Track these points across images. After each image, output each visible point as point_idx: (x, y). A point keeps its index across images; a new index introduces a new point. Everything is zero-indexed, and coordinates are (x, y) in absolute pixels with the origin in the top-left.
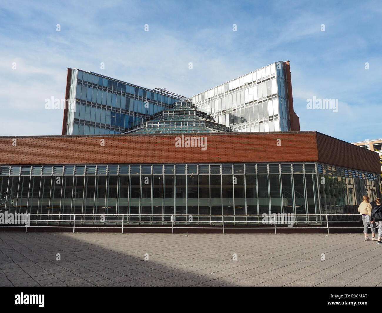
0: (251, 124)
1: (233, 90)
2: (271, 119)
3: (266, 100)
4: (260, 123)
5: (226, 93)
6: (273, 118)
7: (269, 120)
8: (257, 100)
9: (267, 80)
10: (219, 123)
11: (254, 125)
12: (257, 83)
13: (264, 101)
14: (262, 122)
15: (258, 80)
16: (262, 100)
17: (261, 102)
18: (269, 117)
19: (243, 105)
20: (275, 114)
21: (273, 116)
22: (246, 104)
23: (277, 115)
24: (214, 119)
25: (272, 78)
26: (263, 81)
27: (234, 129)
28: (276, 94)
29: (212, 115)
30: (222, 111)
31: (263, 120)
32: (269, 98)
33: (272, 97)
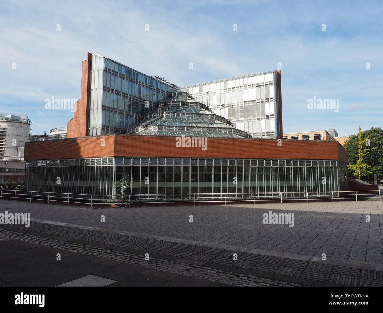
0: (249, 120)
1: (232, 88)
2: (267, 117)
3: (264, 102)
4: (258, 119)
5: (225, 89)
6: (270, 117)
7: (266, 118)
8: (255, 100)
9: (266, 85)
10: (218, 115)
11: (252, 120)
12: (256, 86)
13: (262, 102)
14: (260, 119)
15: (257, 84)
16: (260, 101)
17: (259, 102)
18: (266, 116)
19: (242, 102)
20: (272, 114)
21: (270, 115)
22: (245, 102)
23: (273, 115)
24: (212, 111)
25: (270, 84)
26: (261, 86)
27: (233, 121)
28: (273, 98)
29: (210, 107)
30: (221, 105)
31: (261, 117)
32: (267, 100)
33: (269, 100)
